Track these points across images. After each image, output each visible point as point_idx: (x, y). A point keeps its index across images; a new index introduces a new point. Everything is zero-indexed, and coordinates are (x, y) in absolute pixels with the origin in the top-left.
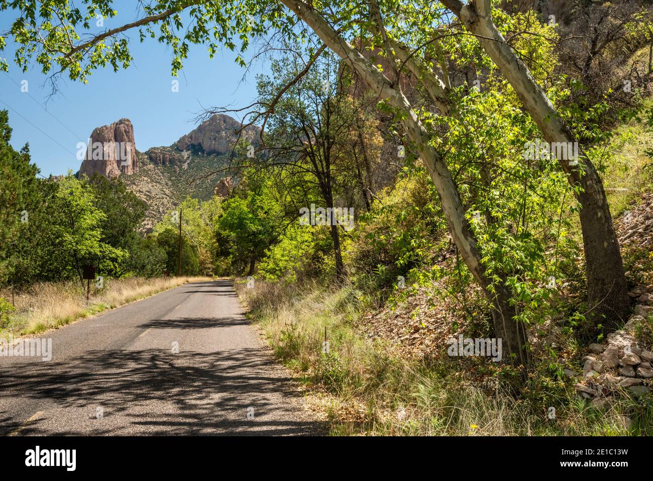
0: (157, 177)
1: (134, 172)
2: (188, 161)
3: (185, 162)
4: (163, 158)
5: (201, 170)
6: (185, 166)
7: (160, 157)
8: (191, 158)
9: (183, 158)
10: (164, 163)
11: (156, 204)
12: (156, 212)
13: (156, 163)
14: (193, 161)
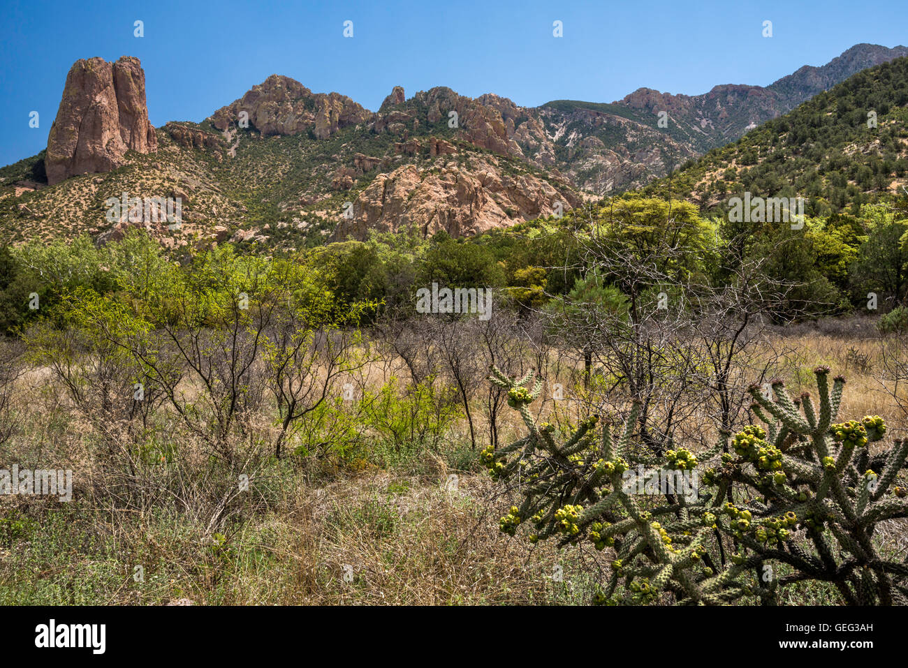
0: (190, 165)
1: (149, 150)
2: (235, 146)
3: (230, 147)
4: (194, 138)
5: (262, 157)
6: (232, 152)
7: (187, 135)
8: (238, 141)
9: (225, 140)
10: (195, 145)
11: (204, 202)
12: (206, 213)
13: (182, 145)
14: (242, 145)
